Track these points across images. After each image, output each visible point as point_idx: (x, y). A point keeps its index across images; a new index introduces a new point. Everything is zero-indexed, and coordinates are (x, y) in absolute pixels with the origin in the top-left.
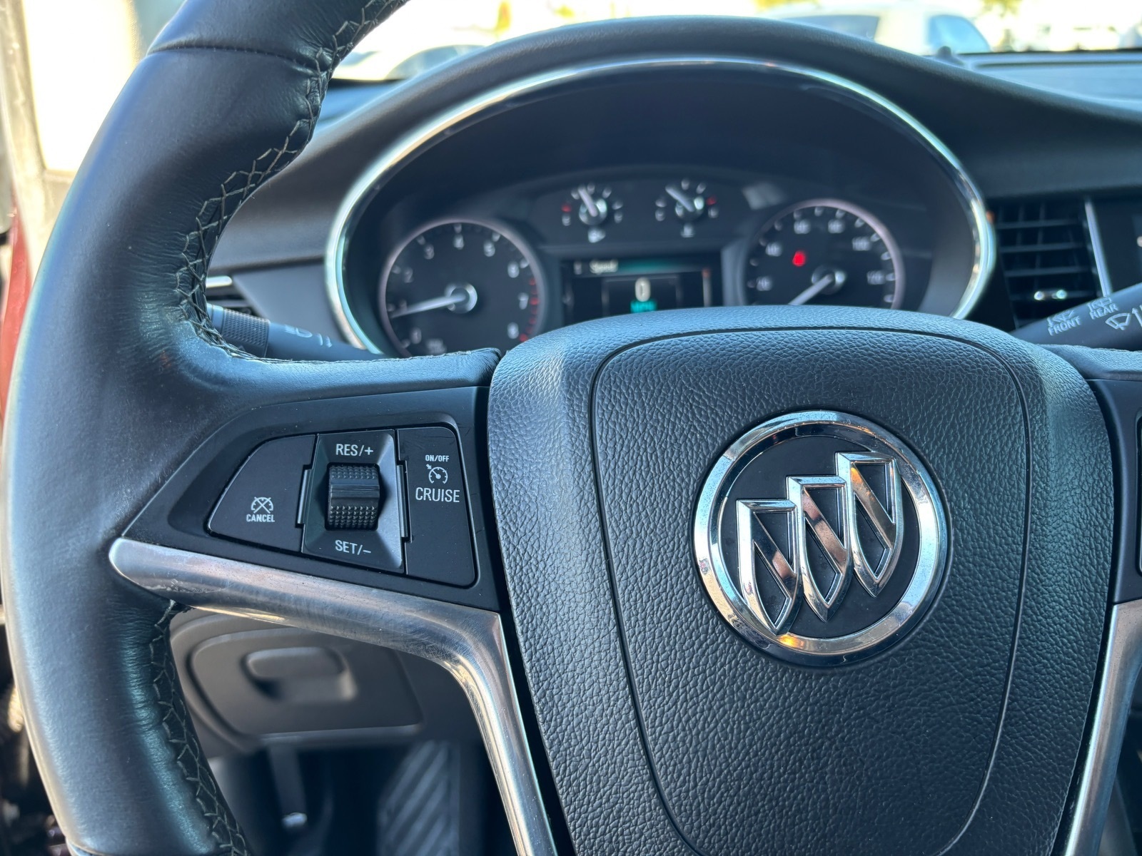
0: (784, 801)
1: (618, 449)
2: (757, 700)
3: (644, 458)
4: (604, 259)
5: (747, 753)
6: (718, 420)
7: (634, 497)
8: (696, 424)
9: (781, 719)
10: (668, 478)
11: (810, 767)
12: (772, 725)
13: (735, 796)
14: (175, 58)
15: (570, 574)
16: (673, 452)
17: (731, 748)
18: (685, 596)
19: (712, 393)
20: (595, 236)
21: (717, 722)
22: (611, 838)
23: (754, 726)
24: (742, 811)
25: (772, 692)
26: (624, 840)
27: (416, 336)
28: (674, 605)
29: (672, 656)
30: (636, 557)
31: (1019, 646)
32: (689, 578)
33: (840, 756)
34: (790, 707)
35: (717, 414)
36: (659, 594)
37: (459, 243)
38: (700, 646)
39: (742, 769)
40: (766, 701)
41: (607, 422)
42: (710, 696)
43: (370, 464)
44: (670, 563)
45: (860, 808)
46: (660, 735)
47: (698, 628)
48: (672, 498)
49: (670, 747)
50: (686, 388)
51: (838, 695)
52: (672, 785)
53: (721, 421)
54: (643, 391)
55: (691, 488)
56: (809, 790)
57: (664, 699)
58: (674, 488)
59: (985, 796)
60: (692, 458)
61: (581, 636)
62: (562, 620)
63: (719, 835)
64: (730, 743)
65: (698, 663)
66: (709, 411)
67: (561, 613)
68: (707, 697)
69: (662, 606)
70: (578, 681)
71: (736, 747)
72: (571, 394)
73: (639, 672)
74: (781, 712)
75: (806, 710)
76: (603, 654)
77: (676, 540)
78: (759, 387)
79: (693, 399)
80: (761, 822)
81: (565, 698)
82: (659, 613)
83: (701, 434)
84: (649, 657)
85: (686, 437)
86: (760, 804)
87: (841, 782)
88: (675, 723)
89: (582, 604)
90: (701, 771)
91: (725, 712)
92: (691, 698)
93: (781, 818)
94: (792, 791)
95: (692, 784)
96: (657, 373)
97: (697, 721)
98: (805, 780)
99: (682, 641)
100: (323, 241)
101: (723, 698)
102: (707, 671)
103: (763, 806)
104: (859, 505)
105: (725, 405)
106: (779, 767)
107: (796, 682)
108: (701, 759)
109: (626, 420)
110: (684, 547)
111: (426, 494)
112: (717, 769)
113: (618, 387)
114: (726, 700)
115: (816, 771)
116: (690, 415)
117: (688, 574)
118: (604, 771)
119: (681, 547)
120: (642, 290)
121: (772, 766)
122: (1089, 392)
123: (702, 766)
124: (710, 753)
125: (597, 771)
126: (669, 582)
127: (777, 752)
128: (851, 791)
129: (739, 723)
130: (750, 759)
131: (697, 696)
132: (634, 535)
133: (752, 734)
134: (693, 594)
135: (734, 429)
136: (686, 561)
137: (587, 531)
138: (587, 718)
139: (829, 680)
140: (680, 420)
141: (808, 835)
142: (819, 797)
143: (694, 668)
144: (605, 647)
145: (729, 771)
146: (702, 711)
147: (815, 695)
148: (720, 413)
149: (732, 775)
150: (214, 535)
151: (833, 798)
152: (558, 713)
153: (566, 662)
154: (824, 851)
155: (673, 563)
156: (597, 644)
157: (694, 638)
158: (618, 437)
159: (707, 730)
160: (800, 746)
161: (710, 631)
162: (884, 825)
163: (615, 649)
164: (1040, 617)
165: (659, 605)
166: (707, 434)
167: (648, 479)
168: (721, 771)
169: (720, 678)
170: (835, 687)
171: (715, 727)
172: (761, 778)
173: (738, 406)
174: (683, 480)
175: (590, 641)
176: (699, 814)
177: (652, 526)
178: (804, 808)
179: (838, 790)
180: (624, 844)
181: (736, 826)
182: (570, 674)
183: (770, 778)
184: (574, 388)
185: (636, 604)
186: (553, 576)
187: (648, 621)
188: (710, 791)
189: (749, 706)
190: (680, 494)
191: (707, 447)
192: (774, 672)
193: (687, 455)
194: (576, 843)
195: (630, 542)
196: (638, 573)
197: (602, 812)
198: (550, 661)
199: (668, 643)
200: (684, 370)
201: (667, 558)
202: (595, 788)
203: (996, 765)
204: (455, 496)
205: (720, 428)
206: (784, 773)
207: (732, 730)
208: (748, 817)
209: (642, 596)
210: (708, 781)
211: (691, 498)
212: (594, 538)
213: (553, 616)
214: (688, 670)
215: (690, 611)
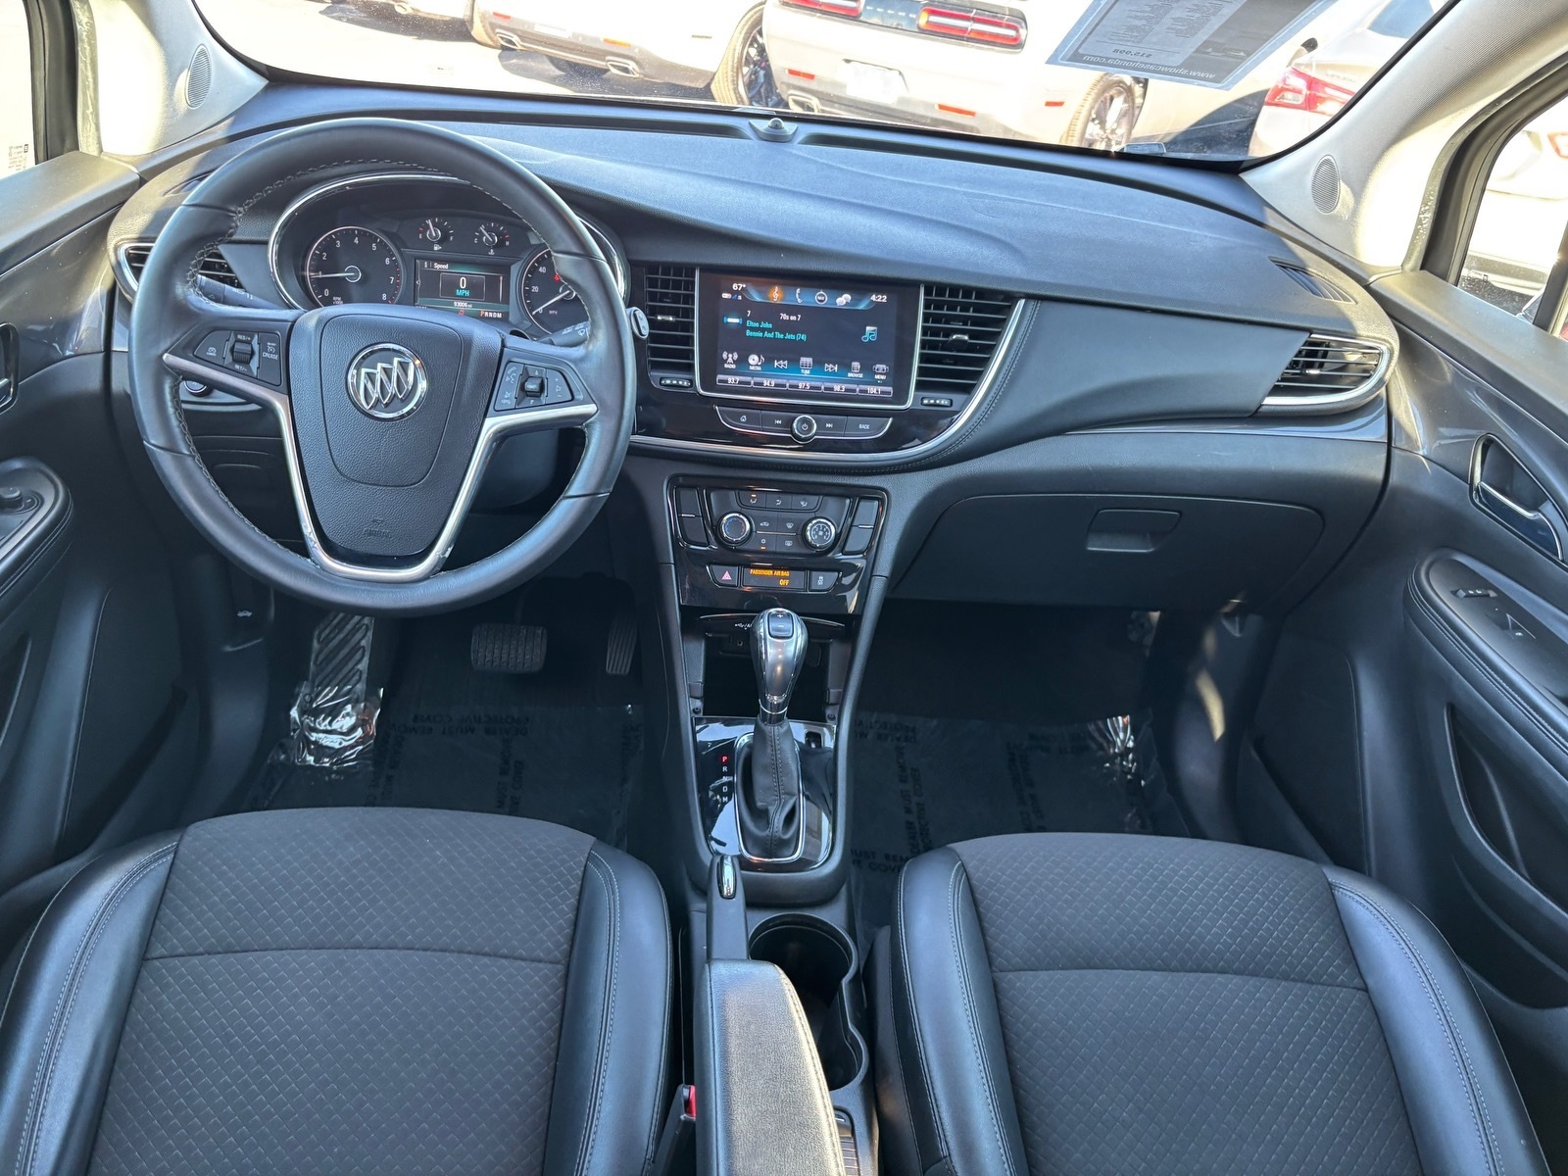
0: (368, 460)
3: (336, 351)
4: (442, 261)
7: (331, 362)
8: (353, 343)
9: (368, 435)
10: (342, 358)
11: (377, 450)
12: (364, 437)
13: (354, 457)
14: (191, 209)
15: (310, 384)
16: (345, 351)
18: (342, 395)
19: (361, 334)
20: (436, 248)
21: (350, 434)
22: (316, 468)
25: (370, 428)
26: (320, 469)
27: (327, 292)
28: (339, 395)
29: (337, 411)
30: (329, 381)
31: (447, 424)
33: (386, 448)
34: (371, 431)
37: (356, 241)
38: (346, 408)
41: (326, 339)
43: (249, 343)
45: (392, 465)
46: (332, 435)
48: (342, 365)
49: (335, 439)
50: (353, 331)
52: (335, 452)
53: (361, 343)
54: (340, 331)
55: (348, 362)
56: (376, 458)
57: (334, 424)
58: (343, 362)
59: (433, 469)
63: (349, 469)
66: (358, 340)
69: (335, 397)
70: (309, 418)
73: (327, 416)
75: (376, 433)
76: (317, 409)
77: (342, 376)
78: (376, 334)
79: (354, 335)
80: (361, 466)
81: (305, 423)
83: (354, 346)
84: (330, 411)
85: (350, 347)
87: (386, 456)
88: (337, 432)
89: (312, 394)
91: (351, 431)
92: (342, 425)
94: (371, 457)
95: (341, 452)
96: (345, 325)
97: (343, 432)
98: (375, 454)
99: (341, 408)
100: (270, 235)
101: (351, 427)
103: (362, 461)
104: (398, 377)
105: (364, 338)
106: (367, 449)
107: (377, 425)
108: (344, 444)
109: (332, 339)
110: (344, 379)
111: (267, 355)
112: (349, 448)
113: (332, 328)
115: (378, 452)
116: (352, 340)
117: (344, 386)
118: (315, 446)
120: (463, 282)
121: (365, 449)
125: (313, 446)
126: (339, 388)
127: (366, 445)
128: (389, 460)
130: (359, 446)
132: (329, 375)
133: (360, 438)
134: (345, 392)
135: (365, 346)
136: (344, 383)
137: (316, 372)
138: (312, 429)
139: (385, 425)
142: (378, 461)
146: (345, 430)
147: (382, 429)
150: (196, 357)
151: (382, 463)
152: (303, 428)
153: (306, 412)
154: (379, 478)
156: (316, 406)
158: (329, 344)
159: (346, 435)
160: (374, 443)
161: (349, 407)
162: (399, 472)
163: (321, 408)
167: (336, 358)
170: (385, 428)
172: (362, 452)
173: (368, 340)
174: (346, 360)
175: (314, 405)
176: (343, 462)
177: (335, 372)
178: (373, 464)
179: (385, 459)
181: (353, 466)
182: (307, 416)
184: (318, 327)
185: (328, 395)
187: (331, 400)
188: (346, 454)
190: (345, 364)
191: (355, 351)
192: (367, 420)
193: (349, 352)
194: (306, 469)
196: (330, 386)
197: (314, 460)
198: (302, 411)
199: (337, 407)
200: (354, 325)
201: (339, 381)
202: (312, 452)
203: (437, 460)
204: (277, 357)
205: (360, 346)
207: (354, 436)
208: (357, 463)
209: (330, 393)
210: (346, 451)
211: (348, 365)
212: (318, 374)
213: (304, 396)
214: (342, 417)
215: (344, 397)
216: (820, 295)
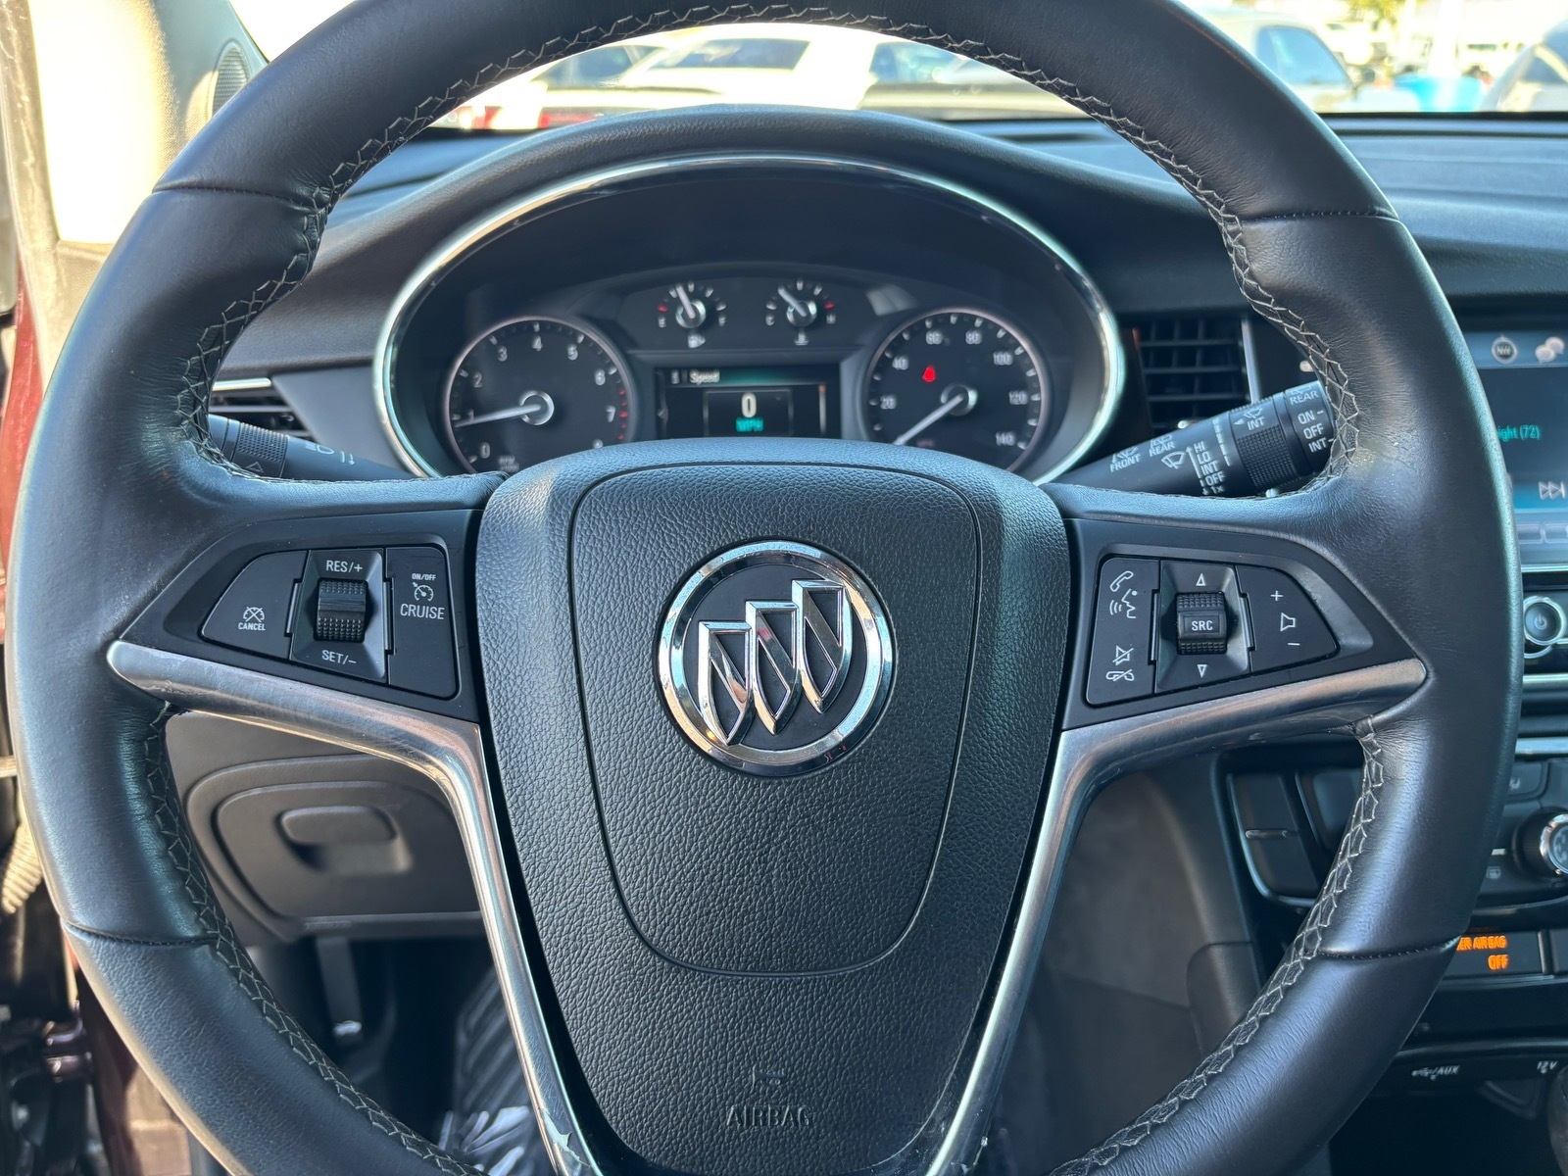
0: (733, 902)
1: (593, 572)
2: (709, 806)
3: (616, 581)
4: (705, 368)
5: (700, 856)
6: (686, 547)
7: (605, 617)
8: (665, 551)
9: (730, 824)
10: (637, 599)
11: (757, 870)
12: (723, 830)
13: (688, 896)
15: (545, 688)
16: (643, 576)
17: (684, 851)
18: (647, 709)
19: (683, 522)
20: (694, 342)
21: (672, 825)
22: (575, 936)
23: (706, 830)
24: (695, 912)
25: (723, 799)
26: (587, 938)
27: (485, 450)
28: (636, 716)
29: (633, 764)
30: (604, 672)
31: (960, 764)
32: (651, 692)
33: (785, 861)
34: (739, 813)
35: (685, 542)
36: (623, 707)
37: (538, 344)
38: (659, 754)
39: (694, 871)
40: (717, 807)
41: (584, 547)
42: (666, 801)
43: (360, 581)
44: (634, 678)
45: (803, 910)
46: (620, 837)
47: (657, 738)
48: (639, 619)
49: (629, 849)
50: (660, 517)
51: (784, 803)
52: (631, 886)
53: (689, 548)
54: (620, 518)
55: (657, 609)
56: (757, 892)
57: (625, 803)
58: (641, 609)
59: (925, 905)
60: (660, 582)
61: (552, 745)
62: (535, 730)
63: (673, 933)
64: (684, 845)
65: (656, 770)
66: (678, 539)
67: (535, 725)
68: (663, 801)
69: (625, 717)
70: (548, 787)
71: (689, 850)
72: (554, 519)
73: (603, 778)
74: (731, 818)
75: (754, 816)
76: (571, 762)
77: (641, 656)
78: (727, 517)
79: (666, 528)
80: (712, 921)
81: (536, 803)
82: (623, 723)
83: (669, 559)
84: (612, 764)
85: (656, 562)
86: (711, 905)
87: (786, 885)
88: (634, 826)
89: (554, 716)
90: (657, 872)
91: (679, 817)
92: (649, 803)
93: (730, 918)
94: (740, 892)
95: (648, 884)
96: (635, 501)
97: (654, 825)
98: (753, 883)
99: (642, 750)
101: (678, 804)
102: (664, 778)
103: (714, 906)
104: (808, 630)
105: (694, 533)
106: (729, 870)
107: (746, 789)
108: (657, 861)
109: (602, 545)
110: (648, 663)
111: (410, 610)
112: (672, 870)
113: (598, 513)
114: (681, 805)
115: (763, 874)
116: (661, 542)
117: (650, 688)
118: (570, 872)
119: (645, 664)
120: (749, 404)
121: (722, 868)
122: (1063, 531)
123: (658, 867)
124: (666, 855)
125: (563, 872)
126: (633, 695)
127: (727, 855)
128: (795, 894)
129: (693, 827)
130: (702, 862)
131: (655, 801)
132: (603, 653)
133: (704, 837)
134: (654, 707)
135: (699, 556)
136: (649, 677)
137: (560, 648)
138: (556, 822)
139: (776, 788)
140: (652, 546)
141: (755, 935)
142: (765, 899)
143: (653, 775)
144: (573, 755)
145: (683, 873)
146: (659, 816)
147: (762, 802)
148: (689, 541)
149: (685, 877)
150: (208, 641)
151: (779, 900)
152: (529, 817)
153: (537, 770)
154: (771, 950)
155: (637, 678)
156: (566, 753)
157: (653, 747)
158: (593, 561)
159: (663, 833)
160: (748, 850)
161: (668, 741)
162: (827, 927)
163: (582, 757)
164: (982, 739)
165: (623, 716)
166: (675, 560)
167: (618, 601)
168: (675, 873)
169: (675, 784)
170: (782, 796)
171: (671, 830)
172: (712, 880)
173: (705, 535)
174: (650, 602)
175: (560, 751)
176: (655, 914)
177: (619, 644)
178: (751, 909)
179: (783, 893)
180: (587, 942)
181: (689, 924)
182: (541, 781)
183: (720, 881)
184: (557, 513)
185: (602, 716)
186: (529, 690)
187: (612, 731)
188: (665, 891)
189: (701, 811)
190: (647, 615)
191: (674, 572)
192: (725, 779)
193: (655, 579)
194: (543, 941)
195: (599, 659)
196: (605, 688)
197: (567, 912)
198: (524, 769)
199: (630, 751)
200: (661, 499)
201: (632, 673)
202: (561, 889)
203: (935, 876)
204: (440, 613)
205: (687, 555)
206: (733, 875)
207: (686, 832)
208: (700, 917)
209: (607, 709)
210: (663, 882)
211: (656, 619)
212: (567, 654)
213: (528, 727)
214: (647, 777)
215: (650, 722)
216: (1503, 345)
